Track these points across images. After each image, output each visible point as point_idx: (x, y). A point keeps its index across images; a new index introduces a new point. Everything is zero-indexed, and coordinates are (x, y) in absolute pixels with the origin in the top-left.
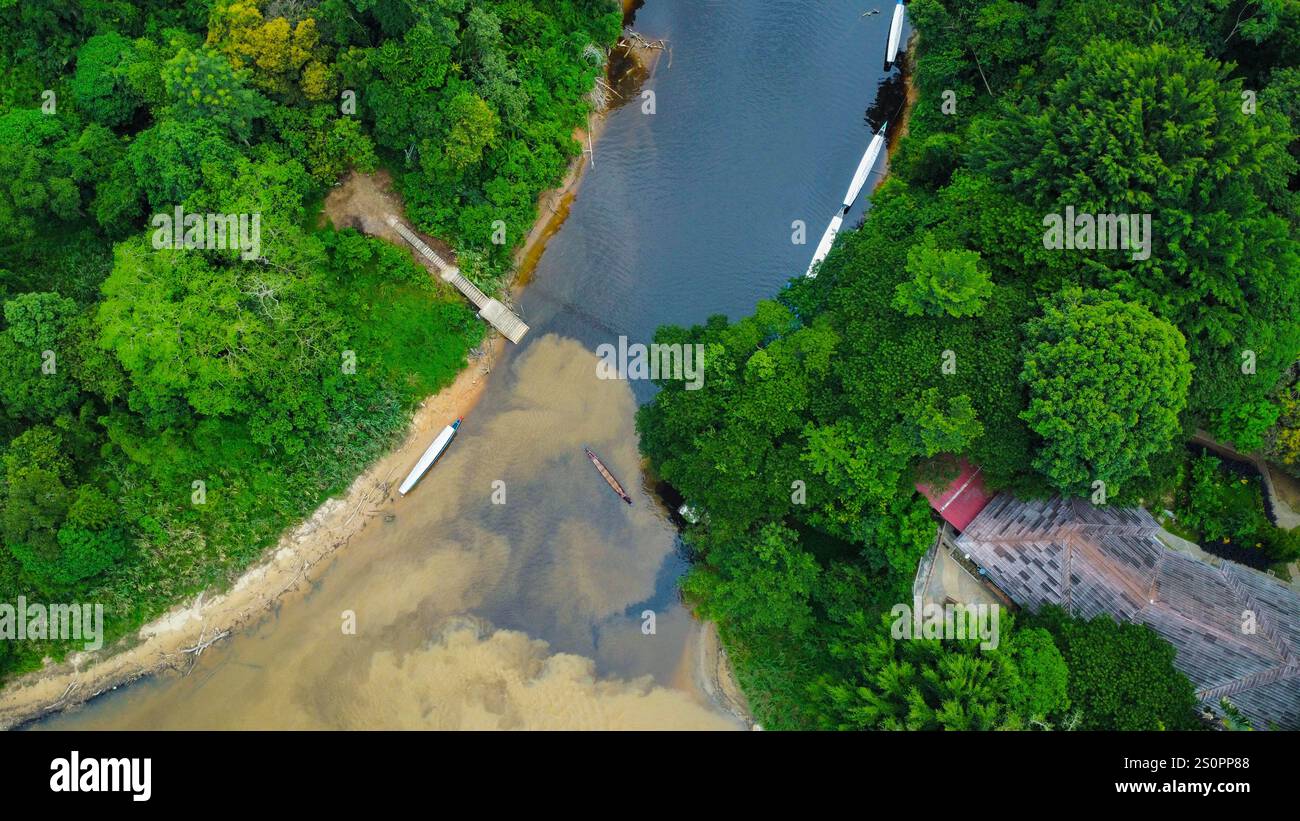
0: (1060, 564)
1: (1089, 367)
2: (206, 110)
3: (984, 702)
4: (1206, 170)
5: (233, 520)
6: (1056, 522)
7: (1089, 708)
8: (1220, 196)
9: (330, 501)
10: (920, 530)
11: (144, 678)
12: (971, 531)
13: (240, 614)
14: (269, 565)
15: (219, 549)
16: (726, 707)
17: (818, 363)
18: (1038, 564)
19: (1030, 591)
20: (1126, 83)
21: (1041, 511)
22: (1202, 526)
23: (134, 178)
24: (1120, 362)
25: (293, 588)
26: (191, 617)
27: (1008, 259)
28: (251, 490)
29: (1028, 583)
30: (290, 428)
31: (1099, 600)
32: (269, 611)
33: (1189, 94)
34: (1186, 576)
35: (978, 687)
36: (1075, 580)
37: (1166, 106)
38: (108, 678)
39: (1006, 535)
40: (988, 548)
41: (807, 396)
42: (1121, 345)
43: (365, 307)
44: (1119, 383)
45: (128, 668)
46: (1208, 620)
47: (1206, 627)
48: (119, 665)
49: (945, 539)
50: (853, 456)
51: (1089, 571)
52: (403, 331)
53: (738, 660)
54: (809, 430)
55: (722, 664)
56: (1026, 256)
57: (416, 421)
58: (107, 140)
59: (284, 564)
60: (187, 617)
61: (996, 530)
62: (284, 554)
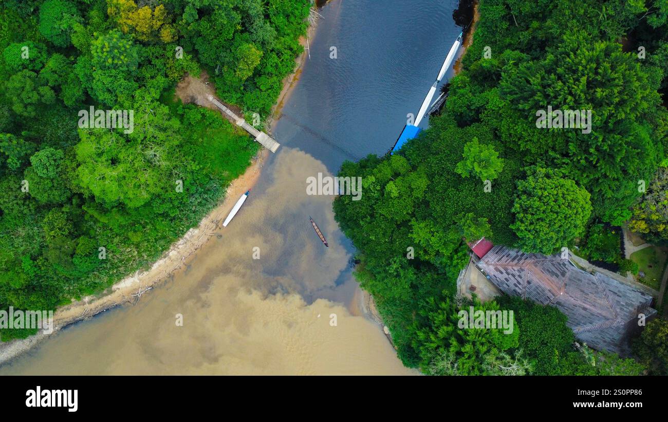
0: (523, 276)
1: (543, 213)
2: (115, 67)
3: (482, 344)
4: (613, 114)
5: (148, 242)
6: (523, 258)
7: (526, 347)
8: (619, 124)
9: (191, 229)
10: (462, 260)
11: (117, 306)
12: (485, 259)
13: (156, 280)
14: (166, 258)
15: (144, 254)
16: (372, 319)
17: (419, 194)
18: (513, 275)
19: (509, 286)
20: (580, 68)
21: (517, 252)
22: (590, 254)
23: (80, 83)
24: (557, 213)
25: (178, 268)
26: (134, 281)
27: (513, 144)
28: (155, 229)
29: (508, 283)
30: (171, 206)
31: (539, 292)
32: (169, 277)
33: (611, 73)
34: (579, 280)
35: (480, 338)
36: (529, 282)
37: (599, 78)
38: (102, 306)
39: (500, 263)
40: (492, 268)
41: (414, 207)
42: (559, 205)
43: (200, 140)
44: (556, 221)
45: (109, 303)
46: (585, 301)
47: (584, 304)
48: (105, 301)
49: (473, 259)
50: (433, 236)
51: (536, 280)
52: (220, 150)
53: (378, 302)
54: (413, 222)
55: (372, 301)
56: (522, 146)
57: (228, 191)
58: (63, 63)
59: (173, 258)
60: (132, 281)
61: (496, 259)
62: (173, 253)
